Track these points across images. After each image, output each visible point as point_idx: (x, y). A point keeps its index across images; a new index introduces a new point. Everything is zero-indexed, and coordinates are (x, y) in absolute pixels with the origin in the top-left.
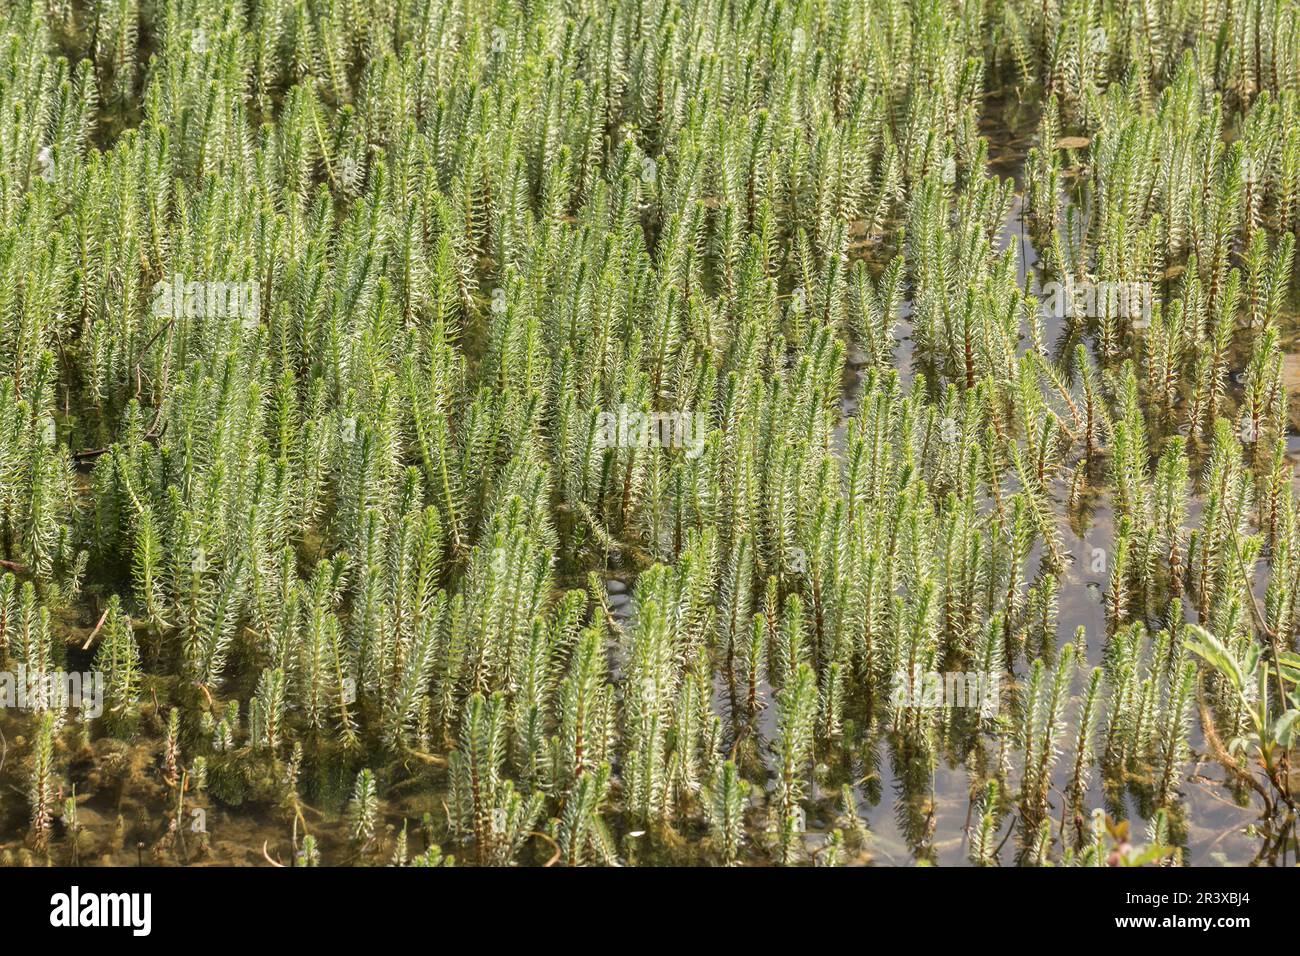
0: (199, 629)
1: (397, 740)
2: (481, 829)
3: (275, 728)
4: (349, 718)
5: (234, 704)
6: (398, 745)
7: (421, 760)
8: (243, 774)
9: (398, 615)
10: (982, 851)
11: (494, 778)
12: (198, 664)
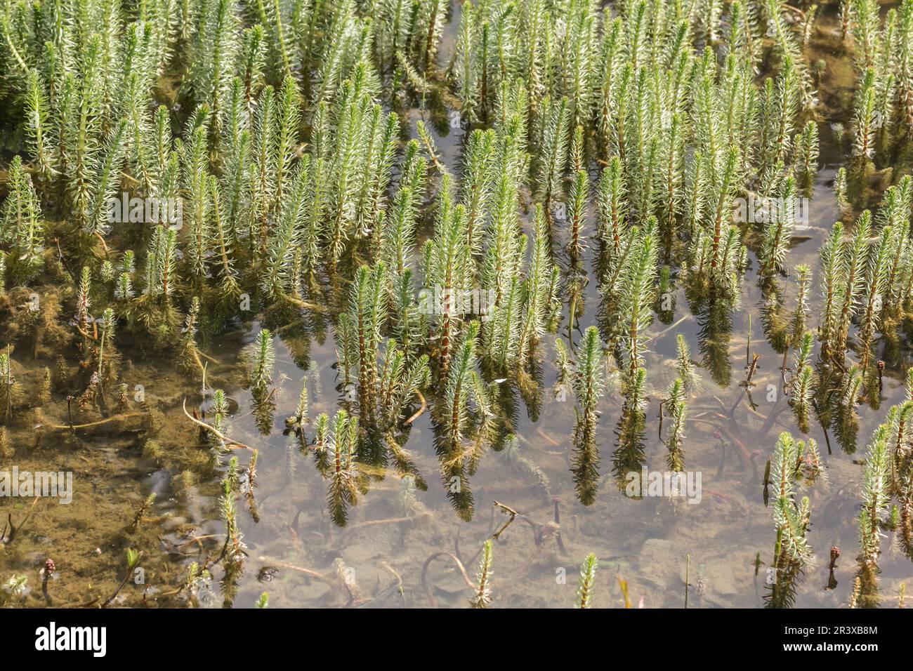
0: (86, 181)
1: (274, 287)
2: (366, 379)
3: (169, 278)
4: (229, 265)
5: (130, 254)
6: (275, 292)
7: (295, 306)
8: (142, 322)
9: (262, 170)
10: (802, 396)
11: (378, 337)
12: (86, 212)
